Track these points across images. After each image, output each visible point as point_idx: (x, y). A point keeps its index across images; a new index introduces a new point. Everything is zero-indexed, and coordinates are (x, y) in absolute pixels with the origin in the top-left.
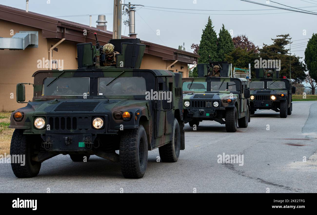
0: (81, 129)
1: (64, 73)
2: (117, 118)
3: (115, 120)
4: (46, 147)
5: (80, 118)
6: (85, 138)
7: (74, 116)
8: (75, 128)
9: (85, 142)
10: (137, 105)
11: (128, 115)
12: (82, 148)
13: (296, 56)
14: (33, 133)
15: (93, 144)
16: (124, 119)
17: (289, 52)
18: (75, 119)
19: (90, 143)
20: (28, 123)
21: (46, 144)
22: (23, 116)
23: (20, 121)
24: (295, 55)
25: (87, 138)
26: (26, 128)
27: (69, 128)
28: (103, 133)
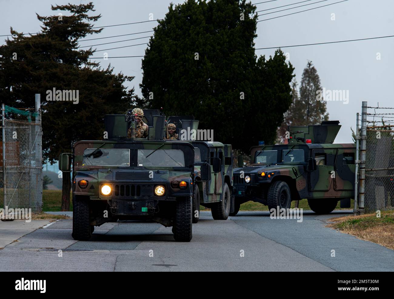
0: (144, 196)
1: (105, 144)
2: (174, 187)
3: (172, 189)
4: (113, 211)
5: (144, 186)
6: (148, 204)
7: (138, 185)
8: (138, 195)
9: (148, 207)
10: (184, 175)
11: (184, 185)
12: (145, 212)
13: (113, 73)
14: (100, 198)
15: (155, 209)
16: (181, 188)
17: (91, 59)
18: (139, 187)
19: (153, 208)
20: (92, 190)
21: (112, 209)
22: (88, 183)
23: (85, 188)
24: (110, 70)
25: (149, 204)
26: (91, 194)
27: (133, 195)
28: (164, 200)
